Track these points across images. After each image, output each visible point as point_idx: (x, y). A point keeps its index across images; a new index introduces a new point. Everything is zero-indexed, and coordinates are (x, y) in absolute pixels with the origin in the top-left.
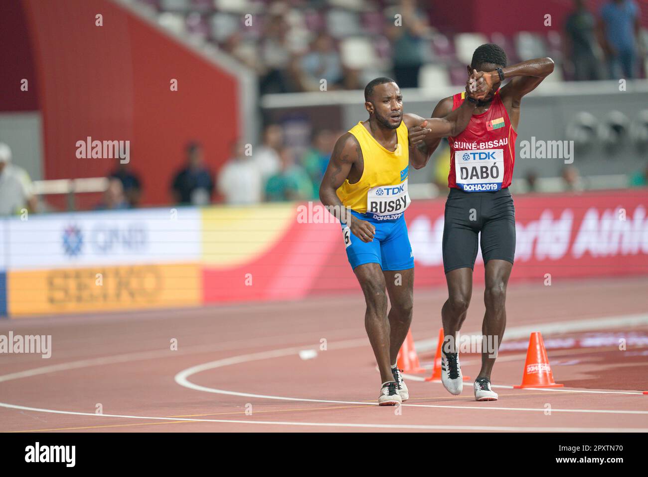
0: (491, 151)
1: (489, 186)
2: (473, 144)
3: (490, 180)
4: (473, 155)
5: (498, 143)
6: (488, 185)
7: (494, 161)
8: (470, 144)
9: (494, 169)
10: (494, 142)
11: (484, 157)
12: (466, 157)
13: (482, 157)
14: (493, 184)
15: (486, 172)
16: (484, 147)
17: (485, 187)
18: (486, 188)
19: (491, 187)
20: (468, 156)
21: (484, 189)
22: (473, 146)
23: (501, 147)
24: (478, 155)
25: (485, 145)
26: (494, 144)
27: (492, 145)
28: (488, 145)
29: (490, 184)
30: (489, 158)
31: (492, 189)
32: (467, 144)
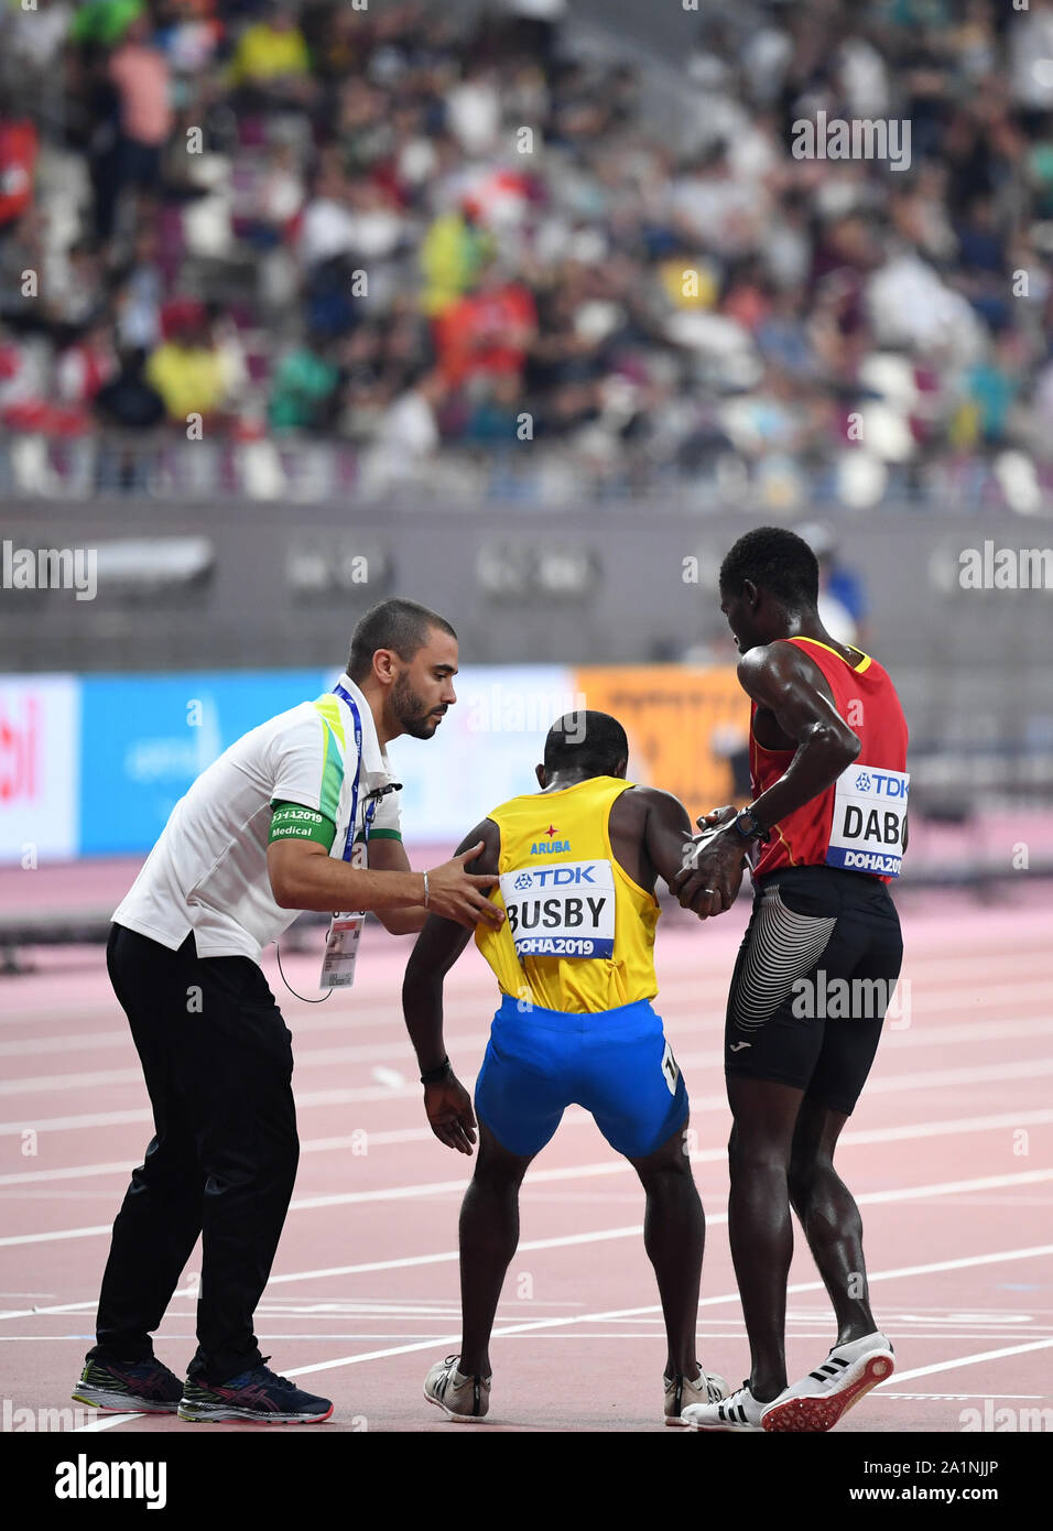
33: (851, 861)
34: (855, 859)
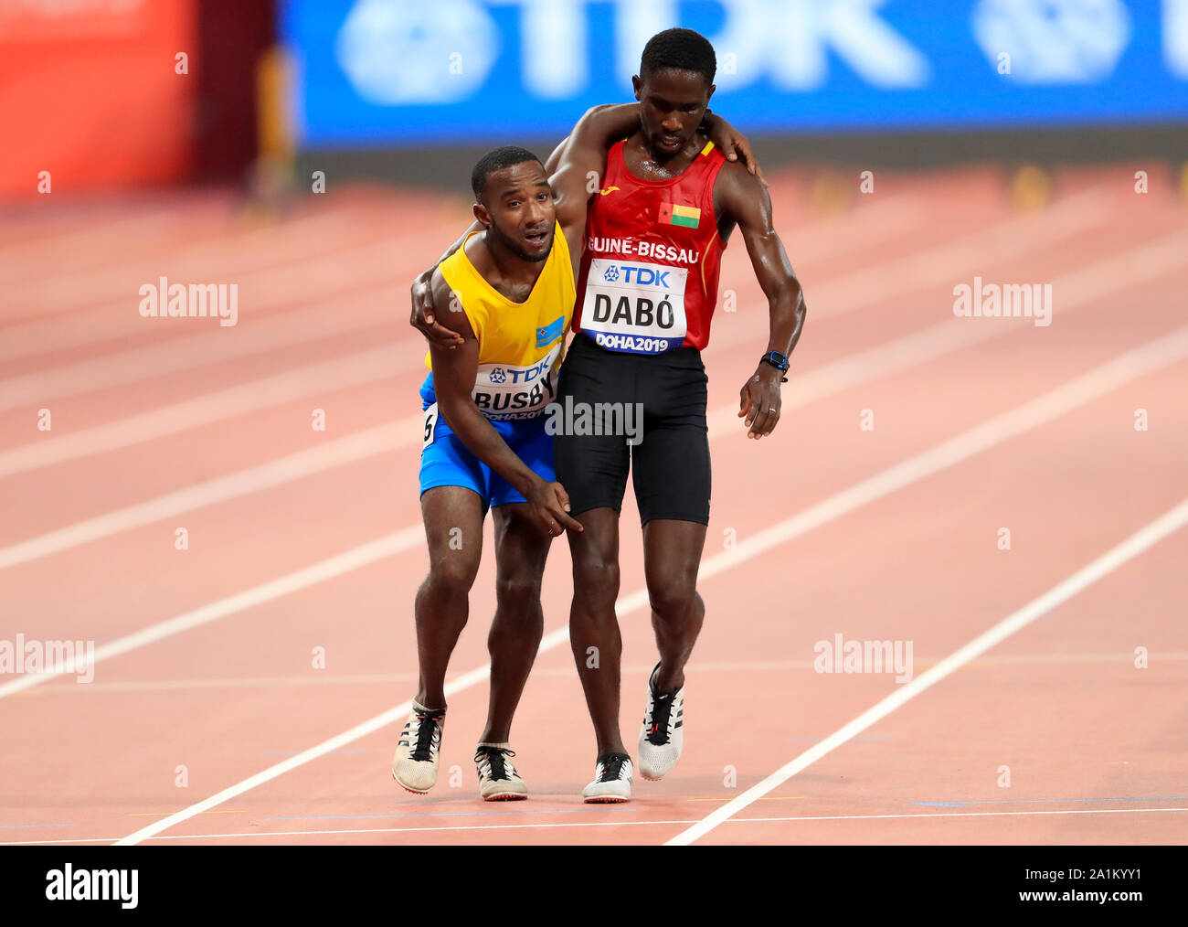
0: (662, 269)
1: (652, 344)
2: (625, 242)
3: (654, 330)
4: (625, 271)
5: (678, 253)
6: (650, 340)
7: (667, 291)
8: (619, 241)
9: (665, 307)
10: (670, 248)
11: (648, 280)
12: (612, 274)
13: (642, 279)
14: (661, 339)
15: (647, 312)
16: (646, 253)
17: (641, 344)
18: (646, 347)
19: (654, 346)
20: (617, 272)
21: (639, 348)
22: (625, 246)
23: (682, 264)
24: (637, 272)
25: (649, 249)
26: (667, 254)
27: (663, 253)
28: (655, 252)
29: (653, 339)
30: (657, 284)
31: (657, 350)
32: (613, 241)
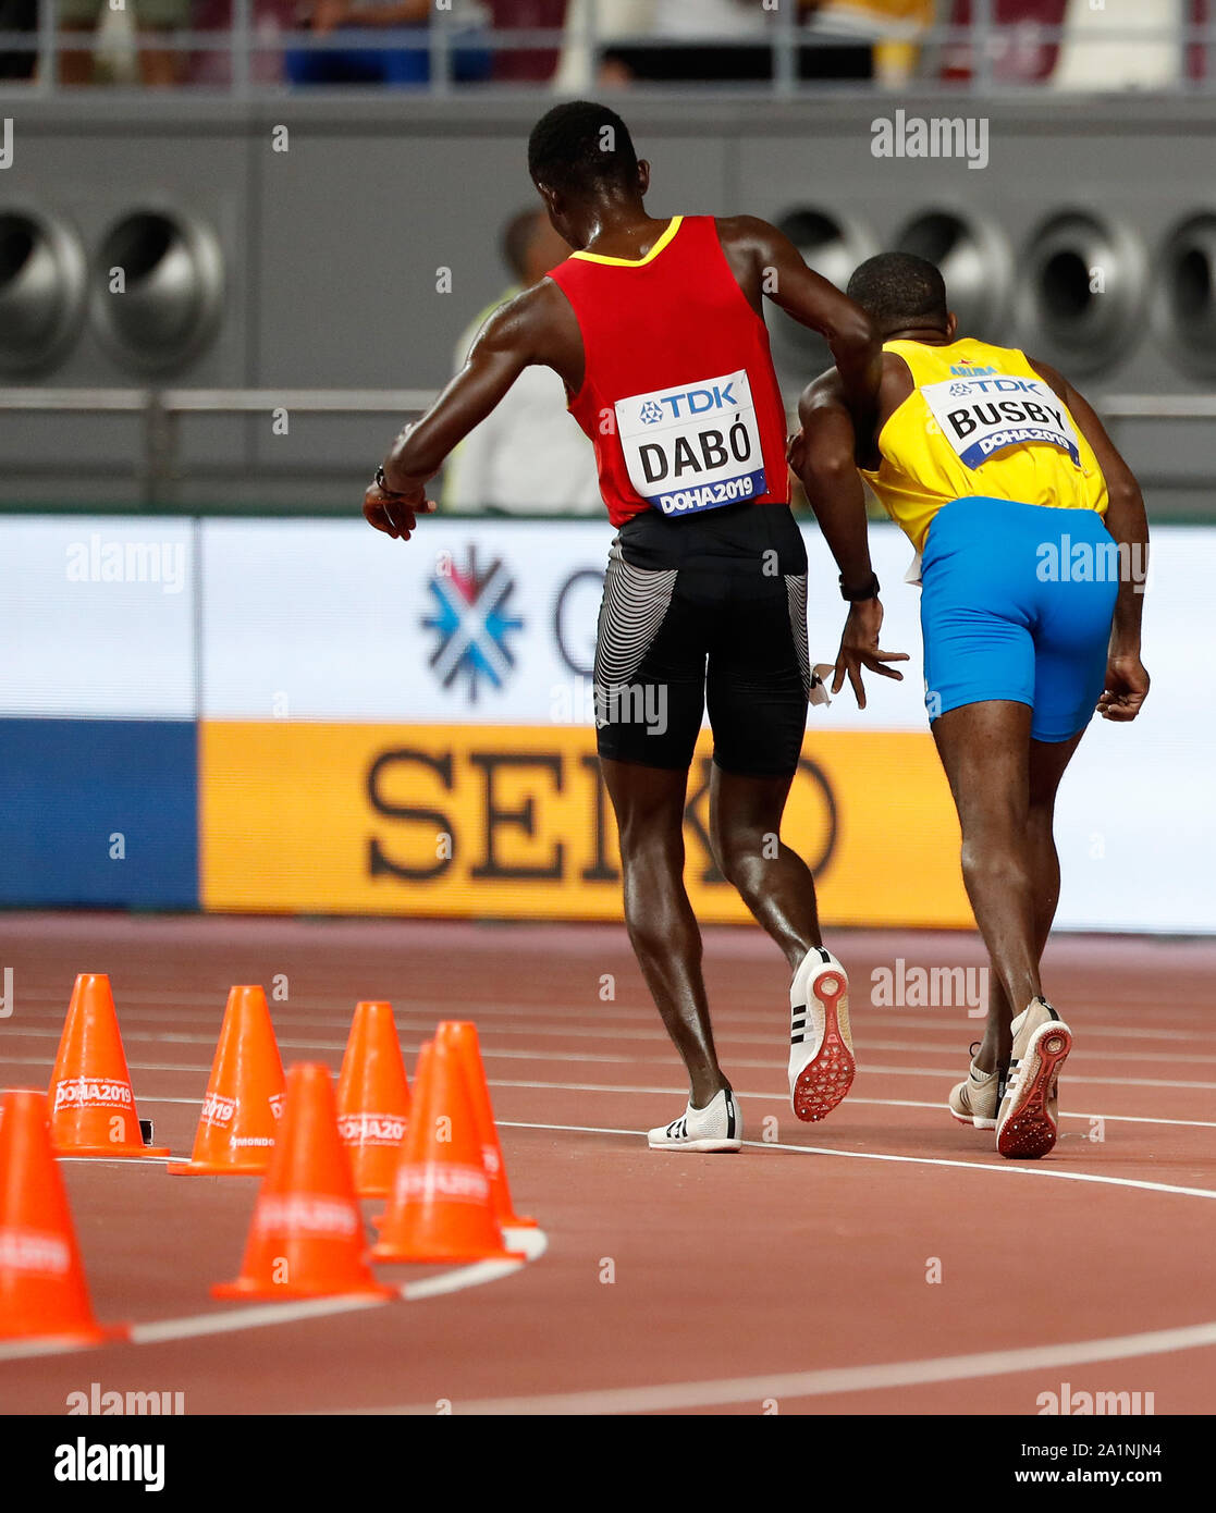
33: (670, 506)
34: (674, 503)
